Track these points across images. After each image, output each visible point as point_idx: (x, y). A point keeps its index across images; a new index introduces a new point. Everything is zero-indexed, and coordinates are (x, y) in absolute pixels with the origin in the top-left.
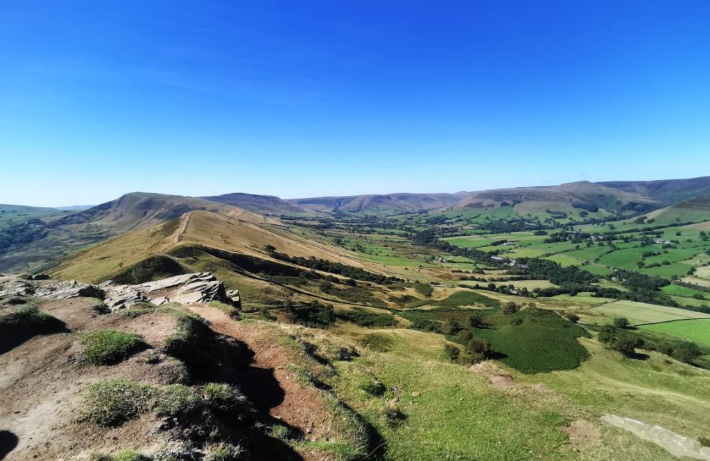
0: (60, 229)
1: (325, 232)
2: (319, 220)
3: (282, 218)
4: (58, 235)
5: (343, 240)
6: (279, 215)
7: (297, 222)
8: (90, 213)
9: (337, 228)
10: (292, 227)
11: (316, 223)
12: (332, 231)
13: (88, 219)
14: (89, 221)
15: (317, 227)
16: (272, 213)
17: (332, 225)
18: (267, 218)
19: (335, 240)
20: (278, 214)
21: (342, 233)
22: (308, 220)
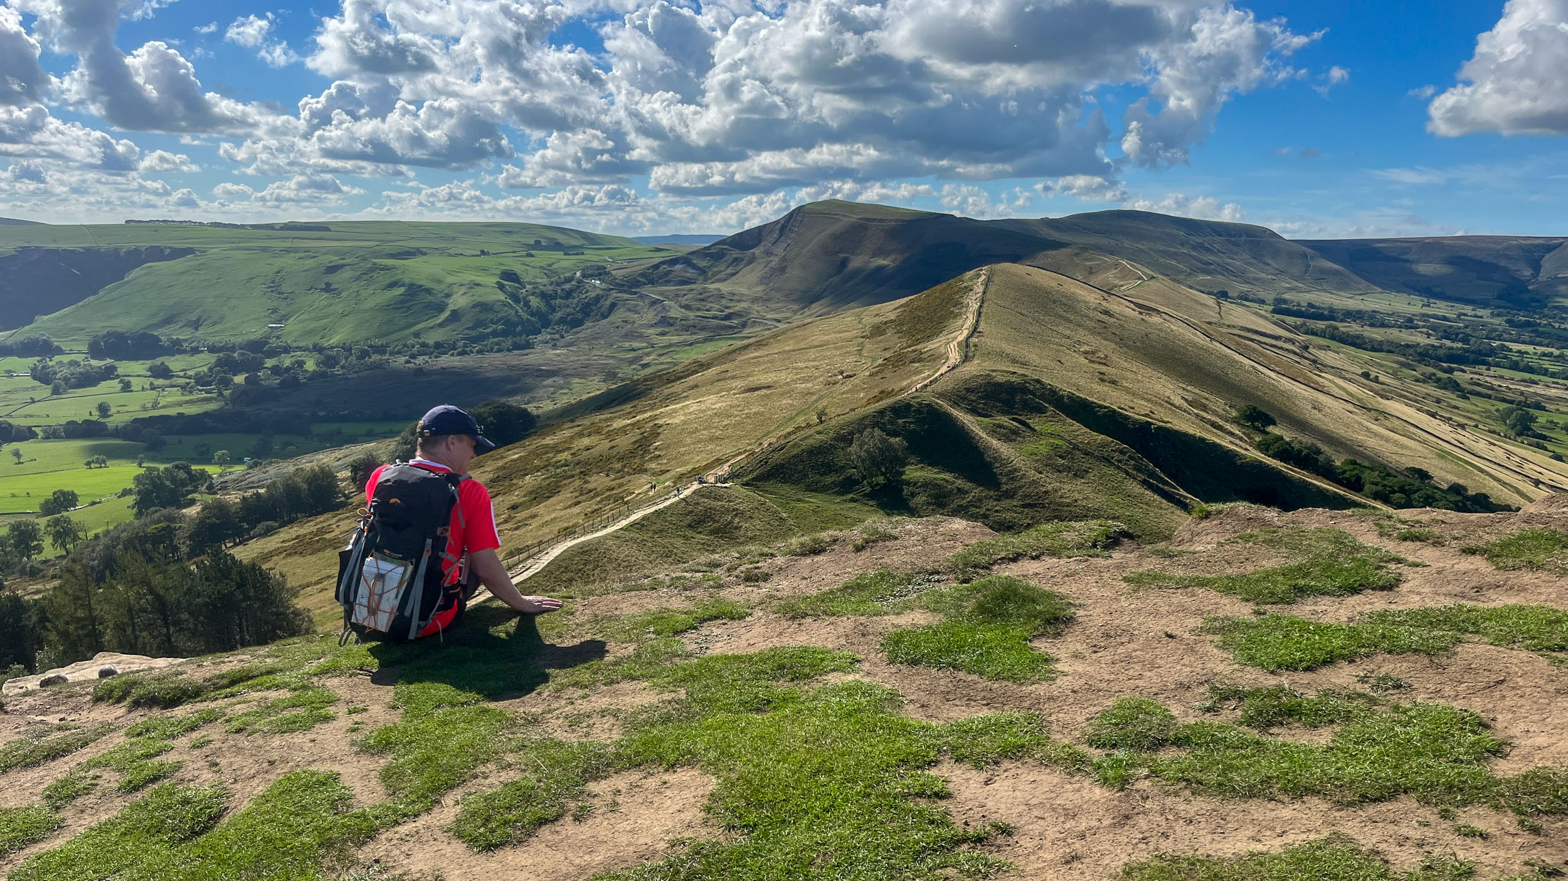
0: (642, 297)
1: (1464, 376)
2: (1434, 328)
3: (1281, 309)
4: (637, 312)
5: (1542, 418)
6: (1269, 296)
7: (1343, 327)
8: (711, 255)
9: (1515, 366)
10: (1321, 348)
11: (1420, 339)
12: (1489, 376)
13: (703, 271)
14: (706, 280)
15: (1424, 355)
16: (1245, 288)
17: (1492, 352)
18: (1226, 305)
19: (1503, 417)
20: (1262, 294)
21: (1539, 389)
22: (1383, 325)
